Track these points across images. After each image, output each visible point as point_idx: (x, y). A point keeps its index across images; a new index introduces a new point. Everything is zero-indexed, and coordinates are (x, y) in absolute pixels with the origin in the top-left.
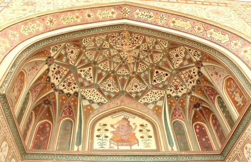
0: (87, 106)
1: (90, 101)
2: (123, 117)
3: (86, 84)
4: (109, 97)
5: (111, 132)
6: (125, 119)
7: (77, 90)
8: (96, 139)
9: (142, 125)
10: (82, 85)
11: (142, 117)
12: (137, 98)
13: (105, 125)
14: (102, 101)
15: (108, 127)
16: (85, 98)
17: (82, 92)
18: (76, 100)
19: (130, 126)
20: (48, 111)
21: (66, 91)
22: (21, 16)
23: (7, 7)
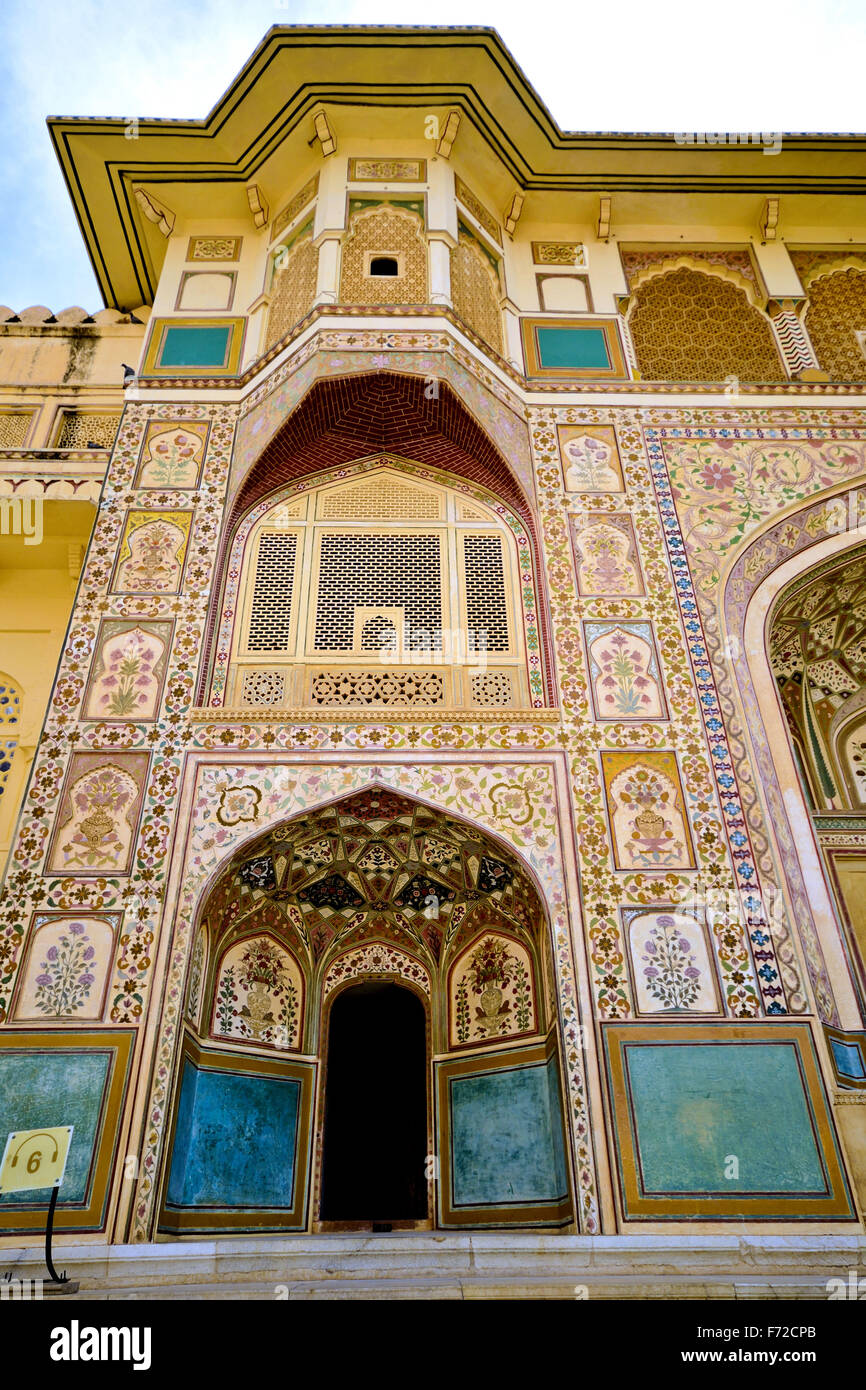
0: (821, 702)
1: (824, 690)
3: (819, 653)
4: (862, 678)
7: (800, 667)
8: (857, 779)
10: (810, 656)
16: (814, 685)
17: (810, 670)
18: (797, 692)
22: (736, 532)
23: (675, 495)
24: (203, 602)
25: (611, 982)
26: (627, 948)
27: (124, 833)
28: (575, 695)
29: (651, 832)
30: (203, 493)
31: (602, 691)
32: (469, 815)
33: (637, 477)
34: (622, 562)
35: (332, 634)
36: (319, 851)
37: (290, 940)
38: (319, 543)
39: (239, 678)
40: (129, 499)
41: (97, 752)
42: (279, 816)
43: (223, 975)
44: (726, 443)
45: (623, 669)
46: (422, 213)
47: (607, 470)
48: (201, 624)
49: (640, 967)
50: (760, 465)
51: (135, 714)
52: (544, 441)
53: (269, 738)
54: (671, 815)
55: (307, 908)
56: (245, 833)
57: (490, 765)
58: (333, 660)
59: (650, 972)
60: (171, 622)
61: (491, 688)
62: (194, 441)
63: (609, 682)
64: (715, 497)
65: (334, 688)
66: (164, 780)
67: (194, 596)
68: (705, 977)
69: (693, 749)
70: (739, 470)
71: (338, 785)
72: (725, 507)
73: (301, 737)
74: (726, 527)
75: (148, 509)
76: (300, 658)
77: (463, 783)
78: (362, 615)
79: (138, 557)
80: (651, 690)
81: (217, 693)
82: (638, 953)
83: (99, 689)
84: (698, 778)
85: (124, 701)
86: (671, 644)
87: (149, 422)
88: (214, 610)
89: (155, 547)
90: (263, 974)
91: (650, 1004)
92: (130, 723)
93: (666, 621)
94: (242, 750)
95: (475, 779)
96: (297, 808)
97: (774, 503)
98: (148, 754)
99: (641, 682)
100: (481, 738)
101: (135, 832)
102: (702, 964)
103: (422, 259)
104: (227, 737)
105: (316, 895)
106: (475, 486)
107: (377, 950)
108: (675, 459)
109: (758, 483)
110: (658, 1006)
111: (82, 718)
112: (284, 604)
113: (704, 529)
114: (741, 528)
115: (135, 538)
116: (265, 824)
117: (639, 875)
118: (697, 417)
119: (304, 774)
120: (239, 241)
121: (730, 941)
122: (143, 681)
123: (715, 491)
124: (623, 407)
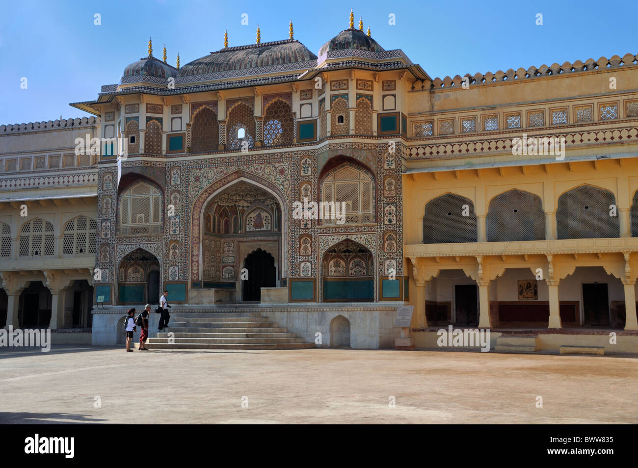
0: (242, 210)
1: (242, 207)
2: (258, 212)
3: (238, 200)
4: (251, 203)
5: (254, 222)
6: (259, 214)
7: (235, 204)
8: (247, 225)
9: (266, 217)
10: (236, 201)
11: (267, 212)
12: (264, 202)
13: (251, 218)
14: (248, 205)
15: (252, 219)
16: (240, 206)
17: (237, 204)
18: (236, 208)
19: (261, 218)
20: (226, 214)
21: (230, 205)
22: (197, 193)
23: (189, 184)
24: (115, 215)
25: (166, 276)
26: (169, 271)
27: (108, 256)
28: (167, 231)
29: (174, 254)
30: (113, 191)
31: (171, 229)
32: (151, 252)
33: (183, 181)
34: (178, 201)
35: (134, 221)
36: (138, 254)
37: (139, 265)
38: (131, 200)
39: (121, 230)
40: (102, 193)
41: (104, 244)
42: (127, 253)
43: (128, 273)
44: (200, 169)
45: (175, 225)
46: (138, 121)
47: (179, 179)
48: (115, 219)
49: (170, 274)
50: (205, 175)
51: (107, 237)
52: (168, 172)
53: (125, 241)
54: (177, 251)
55: (141, 261)
56: (123, 256)
57: (155, 243)
58: (134, 225)
59: (171, 275)
60: (111, 219)
61: (155, 229)
62: (111, 177)
63: (172, 227)
64: (195, 184)
65: (135, 230)
66: (112, 248)
67: (113, 214)
68: (177, 276)
69: (182, 240)
70: (201, 176)
71: (135, 248)
72: (197, 187)
73: (129, 240)
74: (196, 192)
75: (105, 195)
76: (129, 225)
77: (151, 247)
78: (138, 215)
79: (105, 206)
80: (178, 229)
81: (118, 233)
82: (170, 272)
83: (103, 233)
84: (182, 245)
85: (106, 235)
86: (182, 220)
87: (103, 173)
88: (117, 217)
89: (107, 204)
90: (136, 271)
91: (170, 279)
92: (107, 239)
93: (182, 215)
94: (122, 243)
95: (152, 246)
96: (129, 252)
97: (205, 185)
98: (110, 244)
99: (177, 227)
100: (153, 239)
101: (110, 256)
102: (177, 273)
103: (139, 137)
104: (120, 241)
105: (142, 259)
106: (156, 186)
107: (154, 266)
108: (191, 174)
109: (204, 180)
110: (171, 279)
111: (101, 238)
112: (127, 215)
113: (192, 193)
114: (198, 192)
115: (105, 201)
116: (126, 254)
117: (171, 261)
118: (196, 163)
119: (130, 246)
120: (114, 112)
121: (181, 270)
122: (108, 231)
123: (196, 183)
124: (183, 161)
